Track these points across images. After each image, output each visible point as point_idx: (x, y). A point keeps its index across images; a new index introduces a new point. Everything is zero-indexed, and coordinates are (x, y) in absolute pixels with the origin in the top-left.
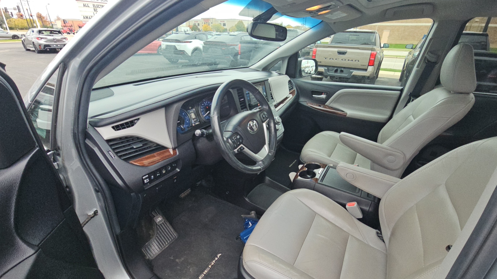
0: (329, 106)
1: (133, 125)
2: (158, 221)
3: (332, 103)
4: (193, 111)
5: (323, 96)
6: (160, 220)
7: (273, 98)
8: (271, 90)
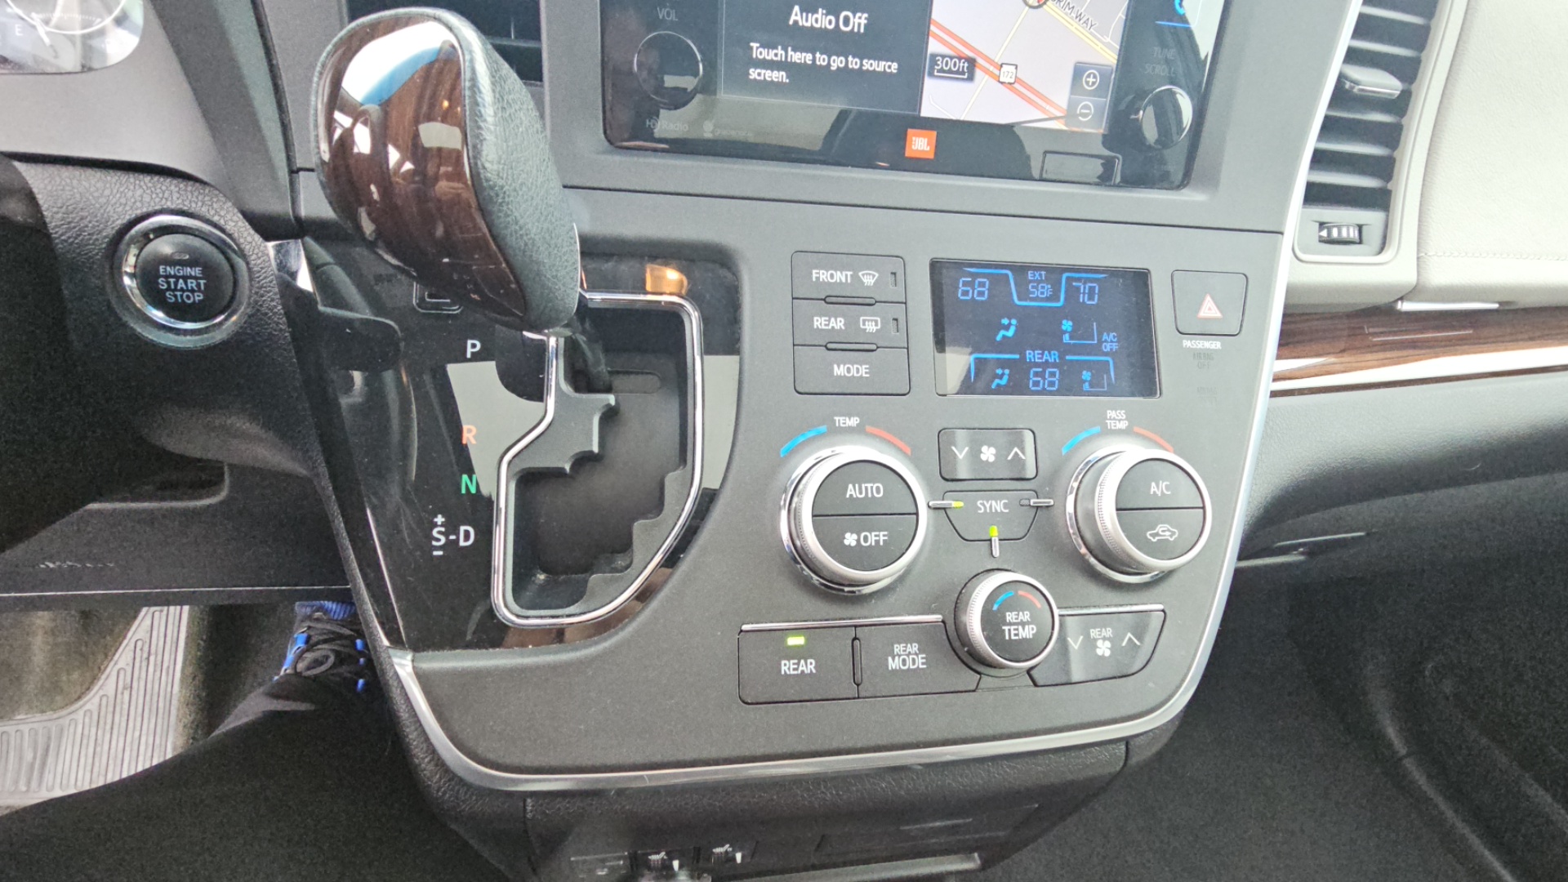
7: (1380, 200)
8: (1408, 71)
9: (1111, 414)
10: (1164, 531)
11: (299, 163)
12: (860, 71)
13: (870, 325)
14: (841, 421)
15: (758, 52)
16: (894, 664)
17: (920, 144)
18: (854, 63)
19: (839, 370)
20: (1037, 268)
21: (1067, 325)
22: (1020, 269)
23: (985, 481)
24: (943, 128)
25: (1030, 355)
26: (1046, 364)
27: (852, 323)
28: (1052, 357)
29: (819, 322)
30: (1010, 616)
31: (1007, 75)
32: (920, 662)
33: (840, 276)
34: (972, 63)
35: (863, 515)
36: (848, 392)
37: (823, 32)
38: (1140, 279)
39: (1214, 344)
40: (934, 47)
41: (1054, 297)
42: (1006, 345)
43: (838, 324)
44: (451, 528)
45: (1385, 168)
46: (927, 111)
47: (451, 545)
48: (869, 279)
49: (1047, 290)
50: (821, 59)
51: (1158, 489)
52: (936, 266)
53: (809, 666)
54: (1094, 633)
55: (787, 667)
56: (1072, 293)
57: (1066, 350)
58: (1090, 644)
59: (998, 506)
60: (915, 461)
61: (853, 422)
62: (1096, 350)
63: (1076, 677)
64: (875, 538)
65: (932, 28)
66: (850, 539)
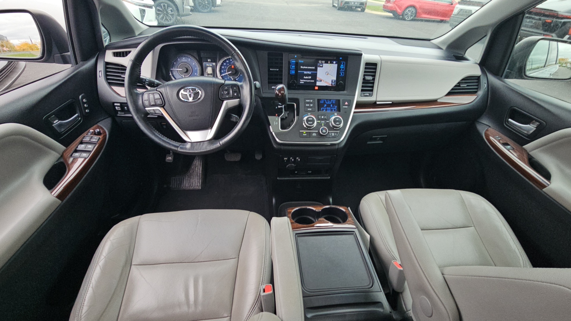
0: (530, 153)
1: (124, 56)
2: (168, 159)
3: (539, 149)
4: (211, 65)
5: (531, 128)
6: (170, 159)
7: (372, 91)
8: (374, 76)
9: (335, 114)
10: (338, 123)
11: (263, 92)
12: (310, 82)
13: (311, 105)
14: (309, 114)
15: (301, 80)
16: (313, 135)
17: (316, 88)
18: (310, 81)
19: (308, 109)
20: (328, 99)
21: (331, 105)
22: (327, 100)
23: (322, 120)
24: (319, 86)
25: (328, 108)
26: (329, 109)
27: (310, 105)
28: (330, 108)
29: (307, 105)
30: (323, 130)
31: (325, 81)
32: (316, 135)
33: (309, 101)
34: (321, 80)
35: (310, 121)
36: (310, 111)
37: (307, 79)
38: (339, 100)
39: (347, 107)
40: (317, 79)
41: (330, 102)
42: (325, 107)
43: (308, 105)
44: (276, 123)
45: (373, 87)
46: (317, 85)
47: (276, 124)
48: (311, 101)
49: (329, 102)
50: (307, 81)
51: (337, 119)
52: (318, 100)
53: (306, 135)
54: (332, 133)
55: (304, 135)
56: (332, 102)
57: (331, 108)
58: (332, 134)
59: (323, 122)
60: (315, 117)
61: (310, 114)
62: (335, 108)
63: (330, 137)
64: (311, 123)
65: (317, 78)
66: (309, 123)
